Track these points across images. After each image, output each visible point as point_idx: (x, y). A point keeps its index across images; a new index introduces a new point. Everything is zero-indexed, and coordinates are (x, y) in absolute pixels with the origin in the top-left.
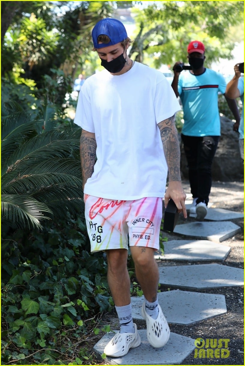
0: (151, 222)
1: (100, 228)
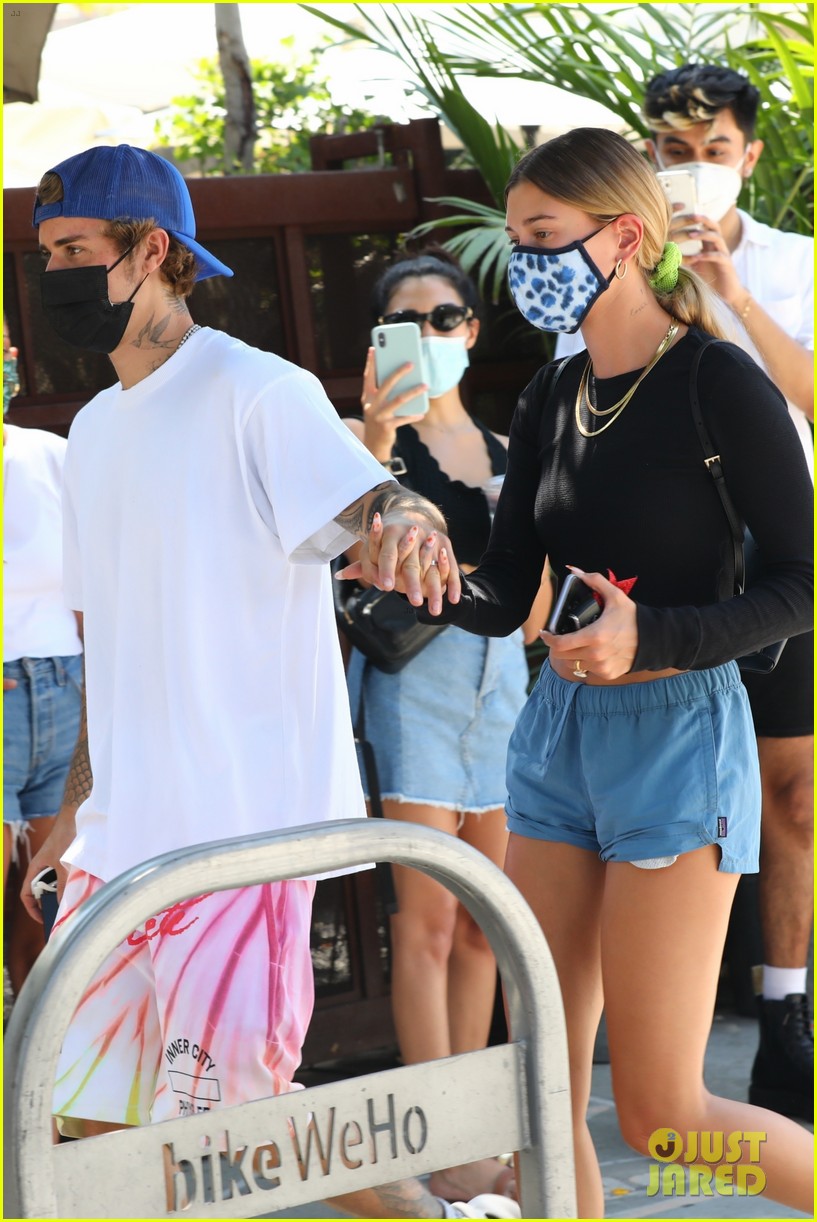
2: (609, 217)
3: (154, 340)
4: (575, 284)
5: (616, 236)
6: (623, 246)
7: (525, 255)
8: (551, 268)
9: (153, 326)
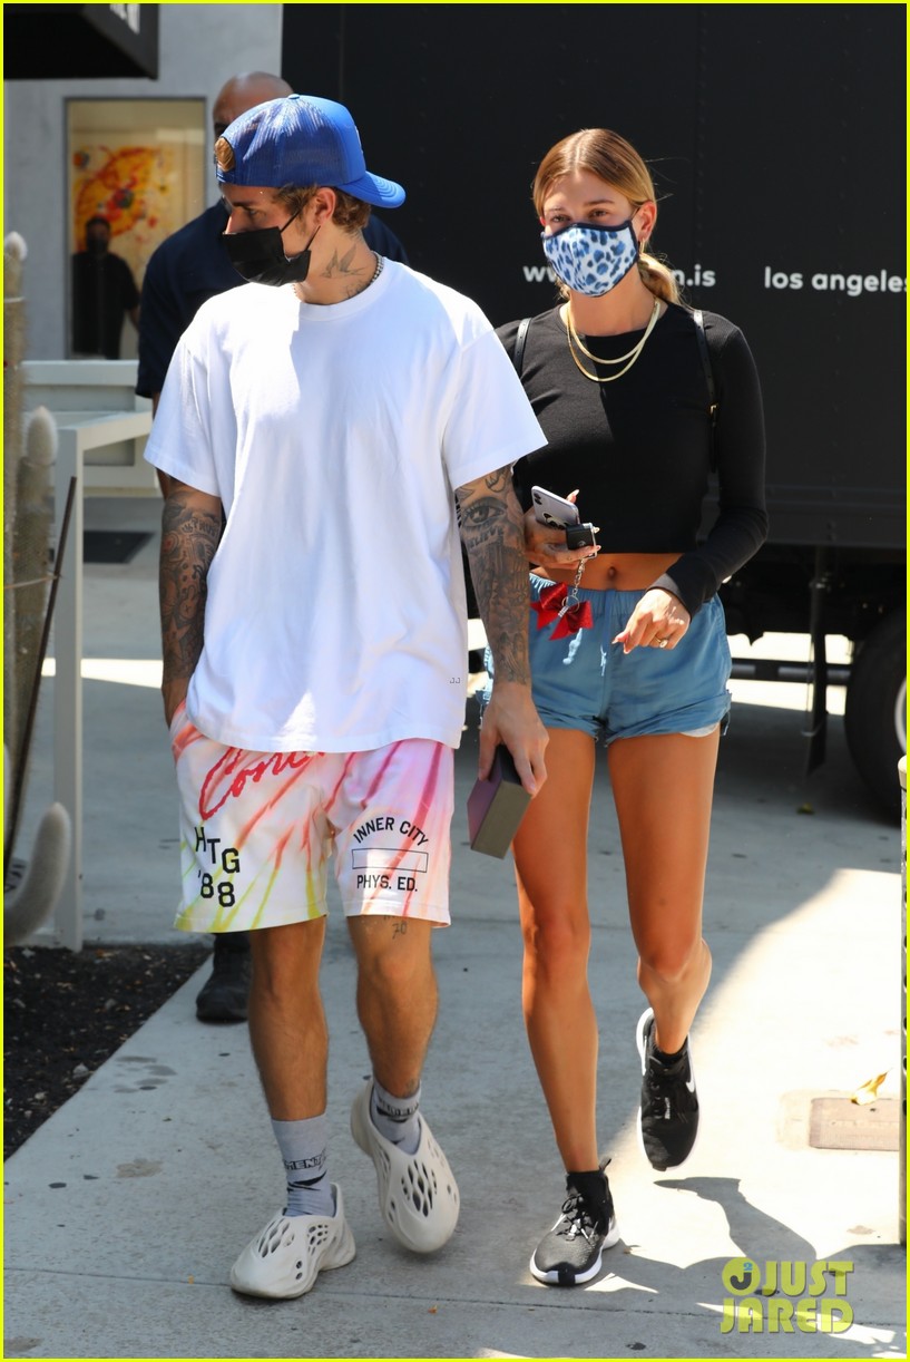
0: (416, 831)
1: (230, 856)
5: (641, 219)
6: (643, 228)
7: (588, 231)
8: (611, 242)
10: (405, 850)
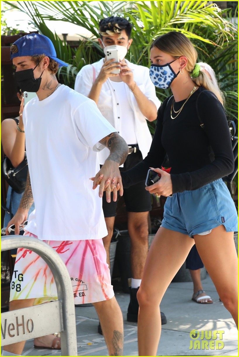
1: (20, 276)
2: (177, 57)
3: (48, 88)
4: (167, 75)
5: (180, 62)
6: (181, 65)
7: (154, 67)
8: (161, 71)
9: (47, 84)
10: (79, 285)
